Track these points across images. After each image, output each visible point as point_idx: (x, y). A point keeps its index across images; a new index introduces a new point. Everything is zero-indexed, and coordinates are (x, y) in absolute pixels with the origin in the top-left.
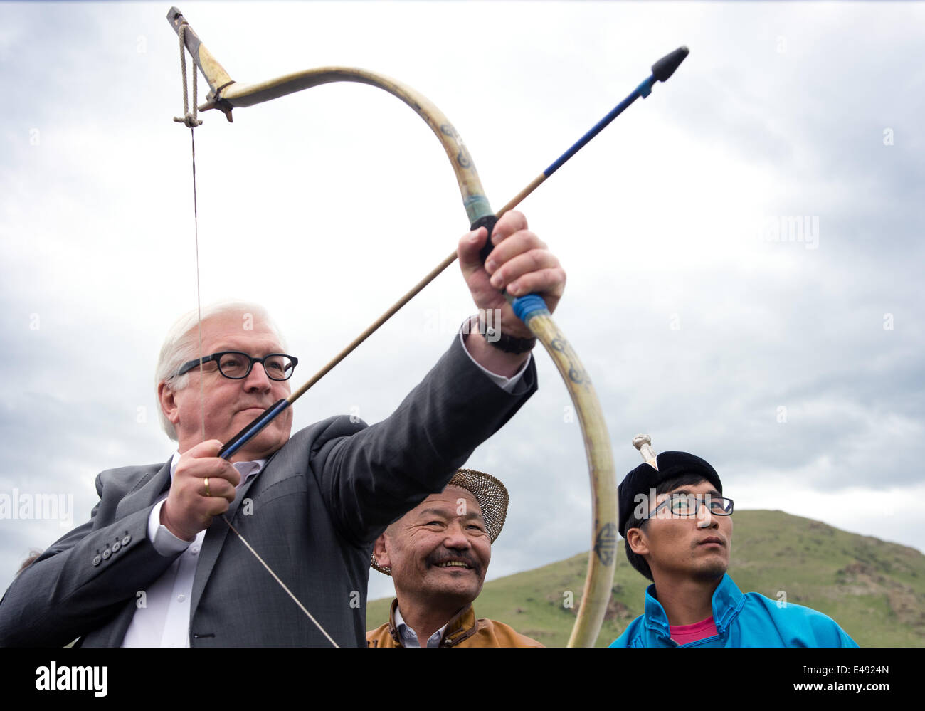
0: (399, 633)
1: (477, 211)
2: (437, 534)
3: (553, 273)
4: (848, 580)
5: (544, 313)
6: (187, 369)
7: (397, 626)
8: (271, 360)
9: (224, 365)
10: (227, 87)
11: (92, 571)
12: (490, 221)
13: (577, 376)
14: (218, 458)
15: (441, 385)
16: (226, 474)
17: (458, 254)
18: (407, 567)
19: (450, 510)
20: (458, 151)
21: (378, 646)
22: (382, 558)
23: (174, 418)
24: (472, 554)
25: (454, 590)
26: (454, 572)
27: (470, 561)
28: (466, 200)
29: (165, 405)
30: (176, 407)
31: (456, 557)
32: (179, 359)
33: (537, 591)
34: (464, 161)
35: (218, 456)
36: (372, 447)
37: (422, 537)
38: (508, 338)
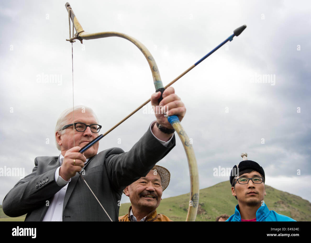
0: (131, 217)
1: (158, 86)
2: (144, 186)
3: (182, 109)
4: (278, 206)
5: (178, 122)
6: (65, 128)
7: (130, 215)
8: (93, 126)
9: (77, 127)
10: (81, 33)
11: (35, 190)
12: (162, 90)
13: (187, 144)
14: (79, 153)
15: (144, 143)
16: (81, 158)
17: (151, 100)
18: (134, 196)
19: (149, 178)
20: (153, 66)
21: (124, 221)
22: (127, 193)
23: (60, 144)
24: (155, 193)
25: (148, 205)
26: (148, 199)
27: (154, 195)
28: (155, 82)
29: (58, 139)
30: (61, 140)
31: (150, 194)
32: (62, 124)
33: (176, 203)
34: (155, 69)
35: (79, 152)
36: (123, 162)
37: (139, 187)
38: (166, 129)
